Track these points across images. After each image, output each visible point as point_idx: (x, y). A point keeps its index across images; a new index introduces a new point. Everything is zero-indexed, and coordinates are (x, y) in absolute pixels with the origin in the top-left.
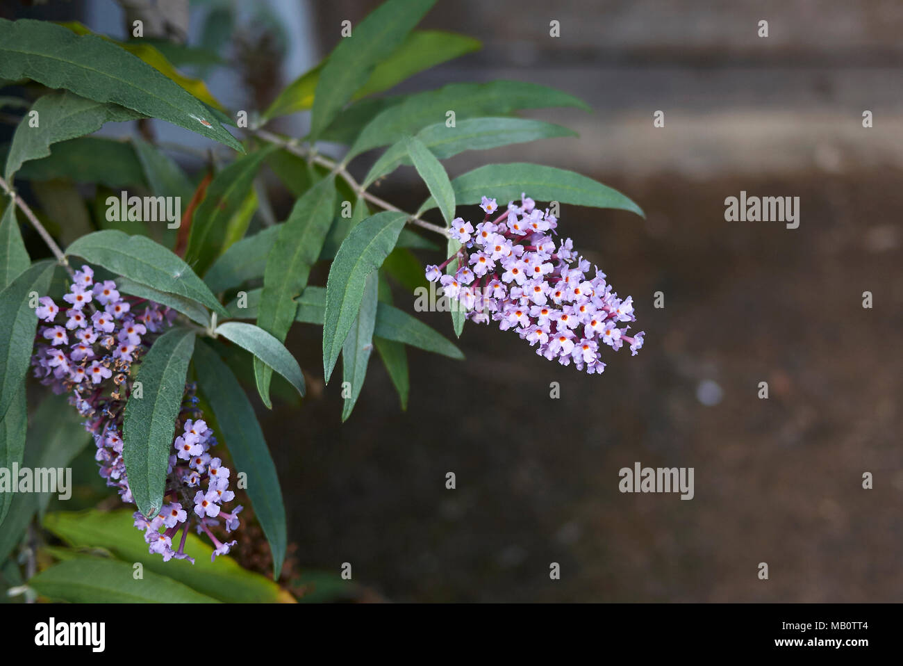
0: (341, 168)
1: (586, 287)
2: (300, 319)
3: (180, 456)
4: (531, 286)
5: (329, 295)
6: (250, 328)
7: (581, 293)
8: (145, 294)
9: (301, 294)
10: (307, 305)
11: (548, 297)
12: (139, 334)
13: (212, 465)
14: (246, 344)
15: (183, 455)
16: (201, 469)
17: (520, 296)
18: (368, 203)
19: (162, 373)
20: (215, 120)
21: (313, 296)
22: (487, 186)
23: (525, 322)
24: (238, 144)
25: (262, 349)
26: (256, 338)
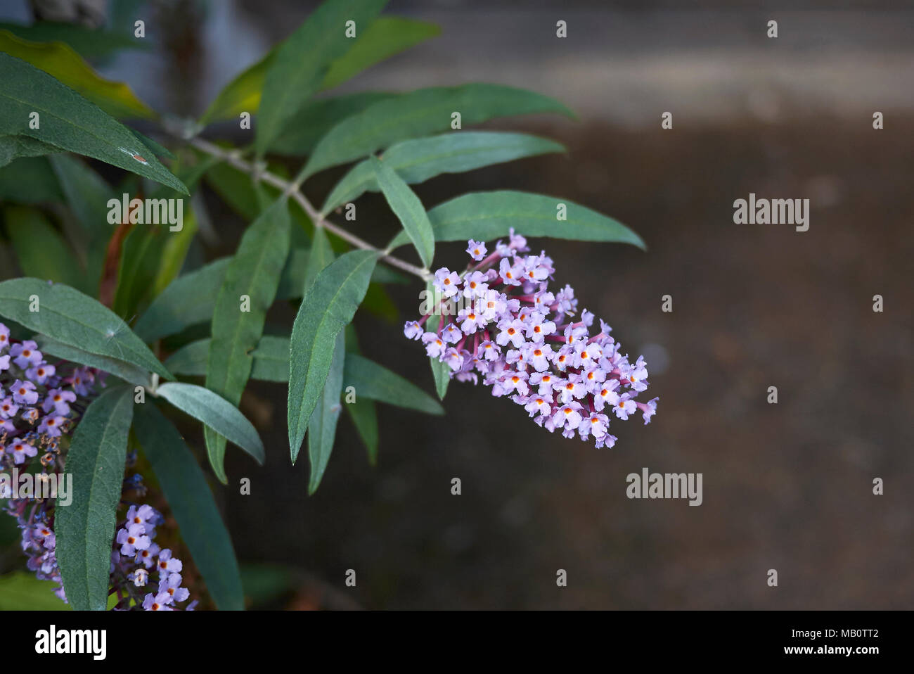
0: (294, 188)
1: (594, 350)
2: (256, 376)
3: (124, 553)
4: (531, 350)
5: (293, 359)
6: (199, 391)
7: (588, 357)
8: (73, 356)
9: (256, 346)
10: (264, 360)
11: (550, 362)
12: (67, 402)
13: (161, 557)
14: (196, 411)
15: (126, 550)
16: (148, 562)
17: (517, 360)
18: (329, 234)
19: (97, 449)
20: (150, 154)
21: (271, 349)
22: (469, 219)
23: (524, 390)
24: (179, 183)
25: (214, 416)
26: (206, 403)
